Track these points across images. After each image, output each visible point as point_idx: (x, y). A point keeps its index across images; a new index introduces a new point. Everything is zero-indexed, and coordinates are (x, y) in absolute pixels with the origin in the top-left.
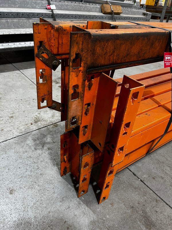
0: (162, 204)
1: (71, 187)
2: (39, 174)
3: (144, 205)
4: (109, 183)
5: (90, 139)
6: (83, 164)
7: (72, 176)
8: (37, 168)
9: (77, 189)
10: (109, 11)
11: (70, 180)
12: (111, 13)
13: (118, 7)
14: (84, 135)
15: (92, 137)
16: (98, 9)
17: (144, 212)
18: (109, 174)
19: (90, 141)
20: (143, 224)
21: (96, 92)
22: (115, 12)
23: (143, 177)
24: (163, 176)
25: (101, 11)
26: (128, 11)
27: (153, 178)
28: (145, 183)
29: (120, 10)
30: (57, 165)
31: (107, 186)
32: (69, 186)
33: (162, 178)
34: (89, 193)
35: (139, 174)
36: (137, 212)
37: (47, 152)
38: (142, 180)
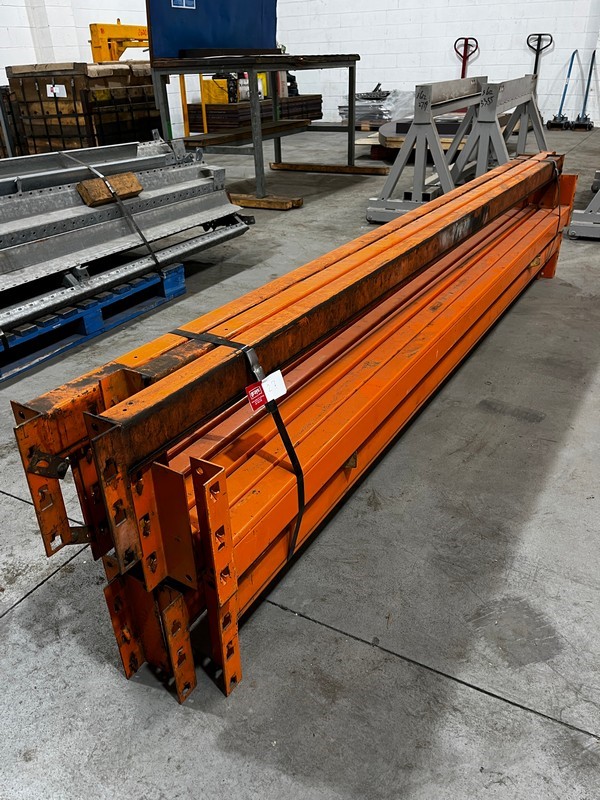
0: (347, 641)
1: (159, 691)
2: (75, 695)
3: (315, 659)
4: (231, 643)
5: (166, 574)
6: (169, 627)
7: (152, 668)
8: (63, 685)
9: (172, 690)
10: (106, 197)
11: (152, 678)
12: (113, 199)
13: (125, 177)
14: (154, 571)
15: (169, 571)
16: (71, 198)
17: (318, 671)
18: (225, 625)
19: (168, 578)
20: (320, 694)
21: (153, 492)
22: (121, 193)
23: (302, 606)
24: (340, 587)
25: (80, 202)
26: (157, 178)
27: (323, 600)
28: (308, 615)
29: (134, 185)
30: (109, 658)
31: (231, 651)
32: (154, 690)
33: (340, 592)
34: (200, 685)
35: (291, 604)
36: (304, 677)
37: (73, 642)
38: (301, 612)
